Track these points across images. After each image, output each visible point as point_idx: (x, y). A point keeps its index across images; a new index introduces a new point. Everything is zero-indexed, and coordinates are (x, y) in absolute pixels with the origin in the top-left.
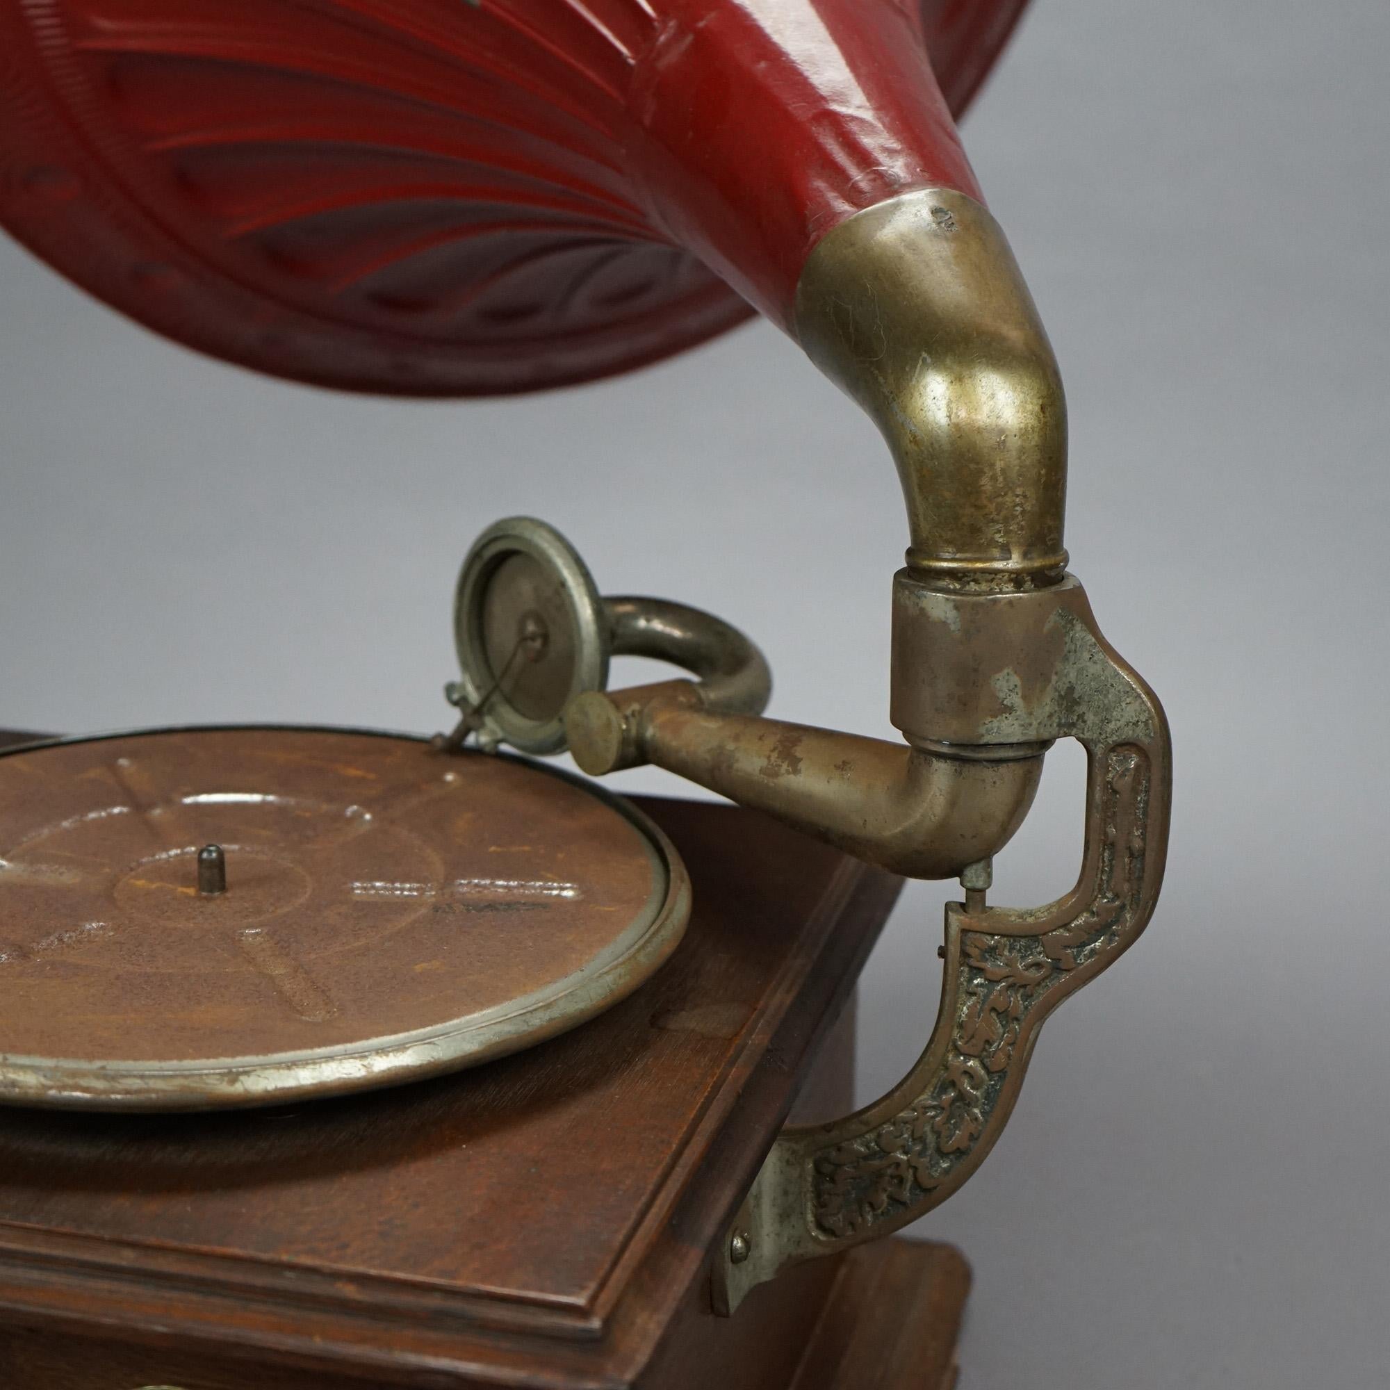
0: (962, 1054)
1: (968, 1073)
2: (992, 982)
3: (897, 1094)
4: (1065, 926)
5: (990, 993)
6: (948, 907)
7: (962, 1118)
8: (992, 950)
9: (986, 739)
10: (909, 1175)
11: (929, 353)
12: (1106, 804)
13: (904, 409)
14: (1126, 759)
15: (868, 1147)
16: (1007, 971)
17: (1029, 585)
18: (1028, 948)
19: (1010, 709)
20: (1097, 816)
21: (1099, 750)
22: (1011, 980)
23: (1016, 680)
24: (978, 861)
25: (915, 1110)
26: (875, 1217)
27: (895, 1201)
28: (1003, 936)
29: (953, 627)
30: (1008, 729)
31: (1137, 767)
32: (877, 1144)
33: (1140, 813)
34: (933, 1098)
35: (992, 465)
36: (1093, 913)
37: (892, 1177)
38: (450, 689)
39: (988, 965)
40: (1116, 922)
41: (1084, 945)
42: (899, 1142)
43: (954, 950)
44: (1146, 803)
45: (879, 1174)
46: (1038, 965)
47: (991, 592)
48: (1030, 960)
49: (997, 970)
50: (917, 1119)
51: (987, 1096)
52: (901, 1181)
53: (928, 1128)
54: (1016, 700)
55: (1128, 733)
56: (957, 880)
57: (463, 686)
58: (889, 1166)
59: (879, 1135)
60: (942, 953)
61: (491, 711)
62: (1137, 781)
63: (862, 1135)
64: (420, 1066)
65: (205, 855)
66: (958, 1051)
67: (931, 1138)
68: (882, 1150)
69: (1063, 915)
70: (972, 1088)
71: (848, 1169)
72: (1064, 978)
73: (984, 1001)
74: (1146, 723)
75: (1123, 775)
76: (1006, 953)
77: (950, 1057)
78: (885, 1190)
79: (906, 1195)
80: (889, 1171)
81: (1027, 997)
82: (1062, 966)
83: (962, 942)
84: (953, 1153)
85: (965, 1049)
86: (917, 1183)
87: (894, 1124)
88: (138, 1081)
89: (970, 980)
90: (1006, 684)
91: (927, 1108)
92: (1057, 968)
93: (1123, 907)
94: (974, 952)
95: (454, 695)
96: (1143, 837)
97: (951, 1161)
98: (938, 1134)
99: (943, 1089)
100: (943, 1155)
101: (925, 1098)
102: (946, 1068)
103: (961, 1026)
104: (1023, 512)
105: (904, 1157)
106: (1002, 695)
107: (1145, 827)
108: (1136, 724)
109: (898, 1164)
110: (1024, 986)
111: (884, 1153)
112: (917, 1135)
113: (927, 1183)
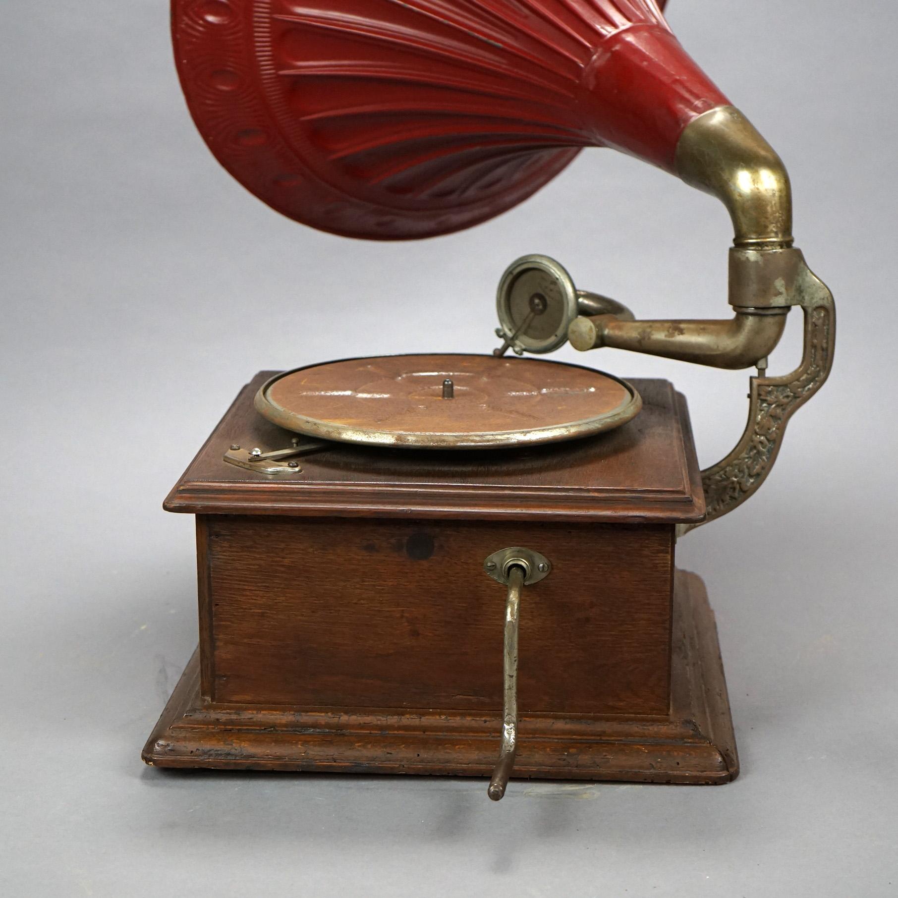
0: (758, 435)
1: (761, 442)
2: (770, 404)
3: (733, 454)
4: (798, 380)
5: (769, 409)
6: (751, 378)
7: (758, 461)
8: (770, 393)
9: (773, 305)
10: (738, 486)
11: (743, 162)
12: (813, 331)
13: (735, 184)
14: (820, 313)
15: (721, 477)
16: (776, 400)
17: (785, 247)
18: (783, 390)
19: (780, 293)
20: (809, 336)
21: (810, 310)
22: (778, 403)
23: (783, 282)
24: (762, 358)
25: (740, 459)
26: (724, 506)
27: (732, 498)
28: (774, 386)
29: (760, 263)
30: (780, 301)
31: (824, 316)
32: (725, 475)
33: (825, 334)
34: (747, 454)
35: (771, 203)
36: (808, 374)
37: (731, 488)
38: (498, 332)
39: (768, 398)
40: (817, 376)
41: (805, 386)
42: (733, 473)
43: (755, 393)
44: (828, 329)
45: (725, 488)
46: (788, 397)
47: (773, 249)
48: (785, 394)
49: (772, 400)
50: (740, 463)
51: (768, 451)
52: (734, 489)
53: (745, 467)
54: (783, 290)
55: (821, 303)
56: (754, 367)
57: (503, 330)
58: (729, 484)
59: (726, 472)
60: (749, 396)
61: (517, 339)
62: (824, 321)
63: (718, 472)
64: (585, 431)
65: (446, 383)
66: (757, 434)
67: (746, 471)
68: (727, 477)
69: (796, 375)
70: (763, 448)
71: (713, 487)
72: (798, 400)
73: (766, 413)
74: (827, 298)
75: (818, 319)
76: (775, 393)
77: (754, 436)
78: (728, 494)
79: (736, 495)
80: (730, 486)
81: (783, 410)
82: (797, 395)
83: (758, 391)
84: (755, 475)
85: (759, 433)
86: (741, 490)
87: (732, 466)
88: (492, 437)
89: (761, 405)
90: (779, 284)
91: (745, 458)
92: (795, 397)
93: (819, 371)
94: (763, 393)
95: (499, 334)
96: (827, 343)
97: (755, 479)
98: (748, 468)
99: (751, 450)
100: (750, 476)
101: (744, 455)
102: (752, 441)
103: (758, 424)
104: (782, 220)
105: (735, 479)
106: (778, 288)
107: (827, 339)
108: (823, 299)
109: (733, 482)
110: (782, 405)
111: (728, 478)
112: (740, 470)
113: (745, 489)
